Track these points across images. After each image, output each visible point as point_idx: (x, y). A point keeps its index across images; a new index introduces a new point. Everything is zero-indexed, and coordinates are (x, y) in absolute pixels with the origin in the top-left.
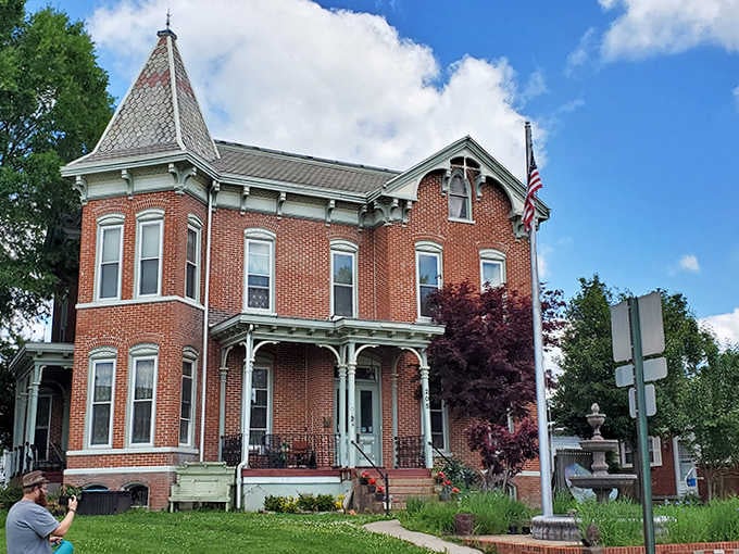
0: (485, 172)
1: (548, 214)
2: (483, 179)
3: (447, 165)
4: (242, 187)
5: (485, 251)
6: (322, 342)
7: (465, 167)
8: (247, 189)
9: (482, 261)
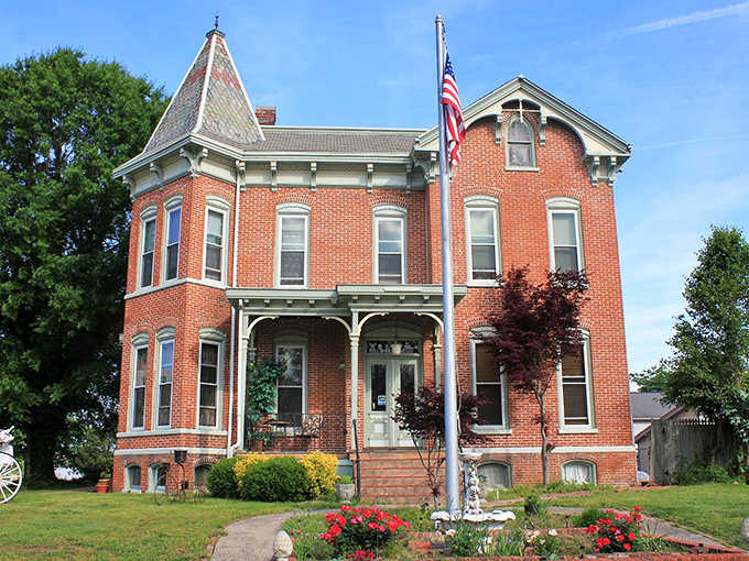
0: (546, 113)
1: (628, 150)
2: (544, 121)
3: (497, 110)
4: (269, 163)
5: (551, 200)
6: (329, 315)
7: (521, 110)
8: (274, 164)
9: (550, 213)
